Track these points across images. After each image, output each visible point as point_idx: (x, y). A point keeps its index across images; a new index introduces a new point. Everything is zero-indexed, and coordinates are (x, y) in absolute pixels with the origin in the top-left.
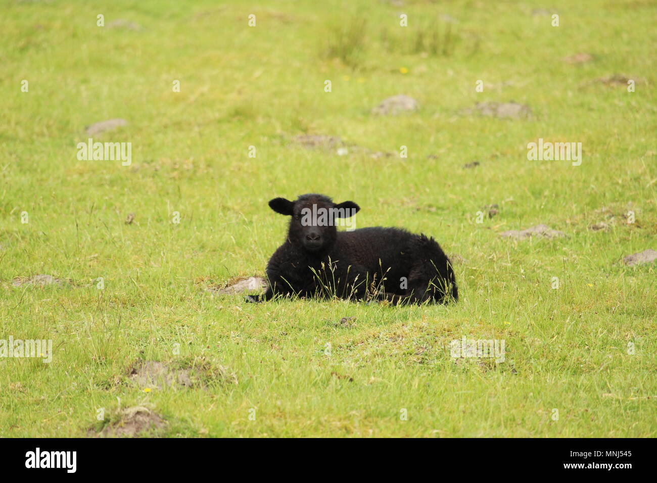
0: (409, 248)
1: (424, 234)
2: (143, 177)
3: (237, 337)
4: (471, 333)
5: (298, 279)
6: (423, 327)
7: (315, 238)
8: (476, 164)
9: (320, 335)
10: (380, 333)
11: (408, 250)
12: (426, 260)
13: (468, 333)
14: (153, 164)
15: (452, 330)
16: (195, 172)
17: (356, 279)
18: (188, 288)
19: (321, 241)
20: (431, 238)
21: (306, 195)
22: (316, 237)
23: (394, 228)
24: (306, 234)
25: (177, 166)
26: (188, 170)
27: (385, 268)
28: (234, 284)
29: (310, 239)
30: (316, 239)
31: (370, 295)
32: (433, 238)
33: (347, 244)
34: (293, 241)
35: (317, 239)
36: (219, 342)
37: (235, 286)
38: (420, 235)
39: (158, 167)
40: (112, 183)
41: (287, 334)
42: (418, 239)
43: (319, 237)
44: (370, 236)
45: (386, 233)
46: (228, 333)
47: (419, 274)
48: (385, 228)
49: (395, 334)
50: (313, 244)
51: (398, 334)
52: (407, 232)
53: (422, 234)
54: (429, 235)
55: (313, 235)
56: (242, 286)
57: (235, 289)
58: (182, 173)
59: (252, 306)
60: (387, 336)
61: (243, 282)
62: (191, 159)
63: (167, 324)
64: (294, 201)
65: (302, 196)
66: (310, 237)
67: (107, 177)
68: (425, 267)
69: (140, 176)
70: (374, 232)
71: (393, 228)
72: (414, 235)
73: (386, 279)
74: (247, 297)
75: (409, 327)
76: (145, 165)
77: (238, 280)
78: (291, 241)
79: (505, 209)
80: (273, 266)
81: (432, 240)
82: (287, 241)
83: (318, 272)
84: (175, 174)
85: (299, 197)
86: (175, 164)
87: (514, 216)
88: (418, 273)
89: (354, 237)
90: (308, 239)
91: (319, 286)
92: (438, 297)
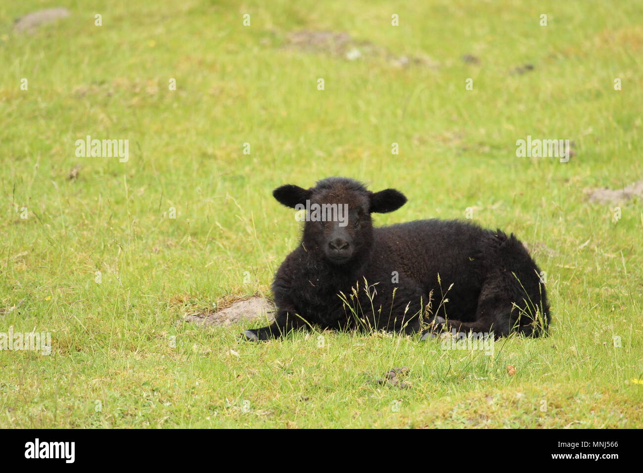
0: (480, 252)
1: (502, 229)
2: (92, 106)
3: (235, 408)
4: (592, 409)
5: (319, 303)
6: (518, 401)
7: (341, 247)
8: (530, 68)
9: (357, 399)
10: (452, 410)
11: (480, 255)
12: (505, 270)
13: (588, 411)
14: (105, 86)
15: (563, 405)
16: (162, 98)
17: (407, 309)
18: (159, 316)
19: (351, 250)
20: (512, 235)
21: (328, 180)
22: (343, 245)
23: (458, 221)
24: (329, 240)
25: (137, 90)
26: (152, 96)
27: (446, 284)
28: (226, 307)
29: (335, 248)
30: (343, 248)
31: (424, 324)
32: (514, 235)
33: (389, 247)
34: (310, 248)
35: (345, 247)
36: (208, 418)
37: (226, 311)
38: (496, 231)
39: (111, 91)
40: (49, 115)
41: (308, 399)
42: (493, 237)
43: (348, 245)
44: (422, 234)
45: (446, 229)
46: (221, 401)
47: (495, 291)
48: (444, 221)
49: (475, 412)
50: (339, 256)
51: (480, 412)
52: (476, 226)
53: (499, 231)
54: (508, 231)
55: (339, 242)
56: (237, 311)
57: (228, 315)
58: (144, 99)
59: (254, 349)
60: (464, 415)
61: (239, 304)
62: (156, 80)
63: (129, 388)
64: (310, 188)
65: (321, 182)
66: (335, 246)
67: (43, 105)
68: (504, 280)
69: (88, 105)
70: (428, 228)
71: (456, 220)
72: (485, 230)
73: (447, 300)
74: (246, 333)
75: (495, 400)
76: (95, 87)
77: (232, 301)
78: (307, 247)
79: (584, 148)
80: (283, 283)
81: (513, 237)
82: (301, 246)
83: (350, 297)
84: (135, 100)
85: (317, 183)
86: (134, 86)
87: (597, 159)
88: (494, 288)
89: (399, 237)
90: (332, 247)
91: (352, 316)
92: (526, 328)
